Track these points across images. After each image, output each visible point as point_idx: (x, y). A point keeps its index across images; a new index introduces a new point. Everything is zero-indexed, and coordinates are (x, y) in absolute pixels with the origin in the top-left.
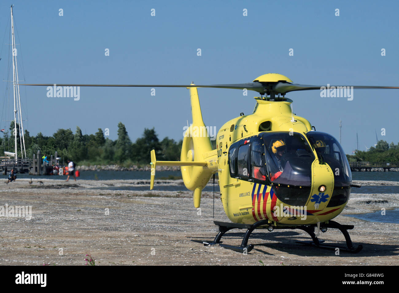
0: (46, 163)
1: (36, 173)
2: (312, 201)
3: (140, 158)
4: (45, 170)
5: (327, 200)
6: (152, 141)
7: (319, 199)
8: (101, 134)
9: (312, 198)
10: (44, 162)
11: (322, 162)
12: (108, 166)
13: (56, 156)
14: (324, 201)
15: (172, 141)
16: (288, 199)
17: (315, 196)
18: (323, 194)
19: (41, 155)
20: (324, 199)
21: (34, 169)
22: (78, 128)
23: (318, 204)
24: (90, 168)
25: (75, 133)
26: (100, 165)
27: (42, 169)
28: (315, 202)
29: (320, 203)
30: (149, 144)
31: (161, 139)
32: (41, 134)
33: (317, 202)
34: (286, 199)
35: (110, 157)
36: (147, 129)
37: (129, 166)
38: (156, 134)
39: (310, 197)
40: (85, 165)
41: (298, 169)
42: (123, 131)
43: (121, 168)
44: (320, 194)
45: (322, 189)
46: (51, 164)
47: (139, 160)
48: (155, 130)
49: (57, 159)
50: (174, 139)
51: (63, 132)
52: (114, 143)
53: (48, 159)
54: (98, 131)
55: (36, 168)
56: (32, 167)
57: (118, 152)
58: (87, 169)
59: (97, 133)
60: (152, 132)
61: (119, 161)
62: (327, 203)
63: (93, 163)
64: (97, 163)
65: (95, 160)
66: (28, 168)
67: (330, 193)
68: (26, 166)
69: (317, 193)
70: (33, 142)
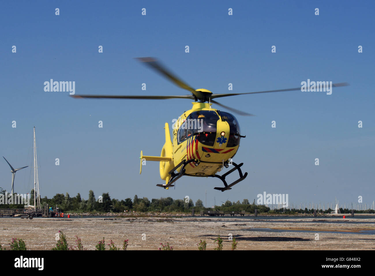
0: (51, 211)
1: (46, 216)
2: (218, 142)
3: (100, 209)
4: (51, 214)
5: (226, 142)
6: (107, 200)
7: (221, 141)
8: (79, 197)
9: (217, 140)
10: (50, 210)
11: (223, 120)
12: (84, 213)
13: (56, 207)
14: (225, 142)
15: (117, 200)
16: (204, 141)
17: (219, 138)
18: (223, 137)
19: (49, 207)
20: (224, 141)
21: (45, 214)
22: (67, 193)
23: (221, 144)
24: (74, 214)
25: (65, 196)
26: (79, 213)
27: (49, 214)
28: (219, 143)
29: (222, 143)
30: (106, 201)
31: (112, 198)
32: (46, 197)
33: (220, 143)
34: (203, 141)
35: (84, 209)
36: (104, 193)
37: (95, 213)
38: (109, 196)
39: (216, 140)
40: (71, 213)
41: (211, 124)
42: (92, 195)
43: (91, 214)
44: (222, 137)
45: (223, 134)
46: (54, 211)
47: (100, 210)
48: (109, 194)
49: (57, 208)
50: (118, 199)
51: (59, 195)
52: (86, 202)
53: (53, 209)
54: (77, 195)
55: (46, 213)
56: (44, 213)
57: (89, 205)
58: (72, 215)
59: (77, 196)
60: (107, 195)
61: (89, 211)
62: (226, 144)
63: (75, 212)
64: (78, 212)
65: (76, 210)
66: (42, 214)
67: (227, 137)
68: (41, 212)
69: (220, 137)
70: (43, 201)
